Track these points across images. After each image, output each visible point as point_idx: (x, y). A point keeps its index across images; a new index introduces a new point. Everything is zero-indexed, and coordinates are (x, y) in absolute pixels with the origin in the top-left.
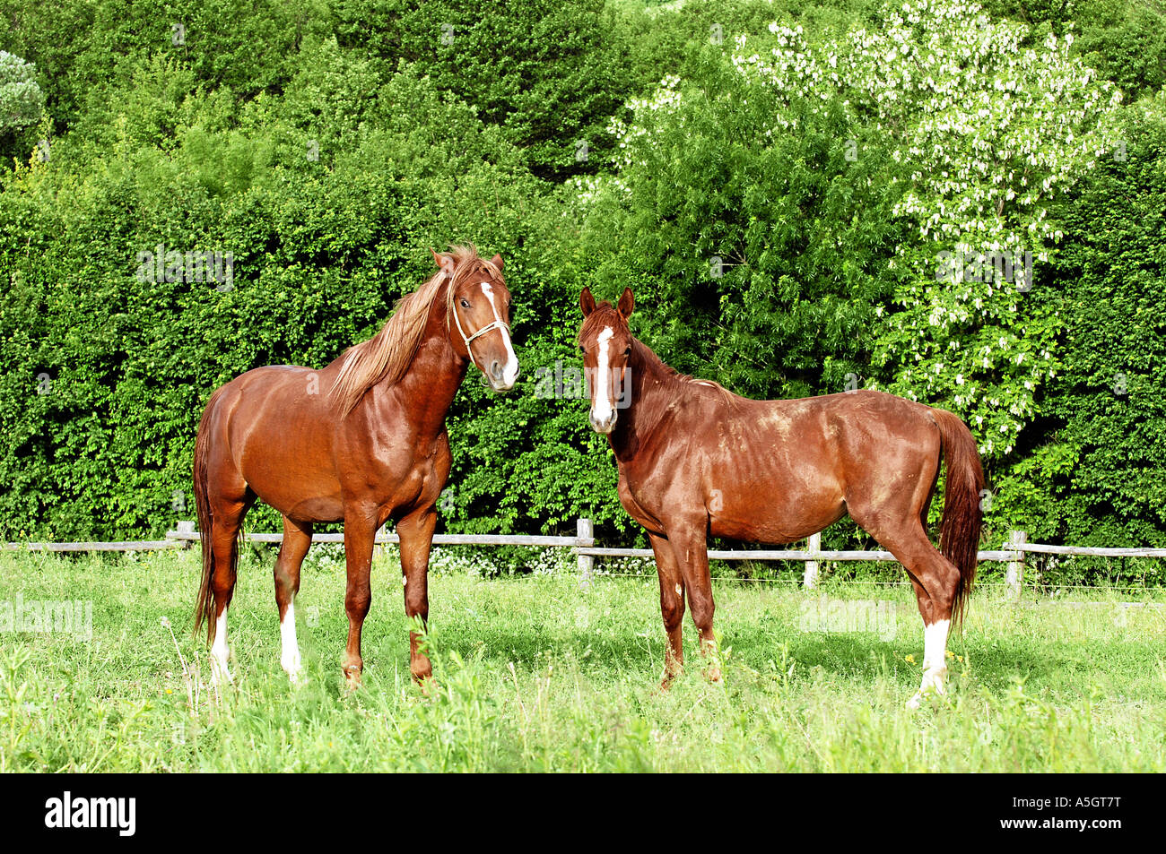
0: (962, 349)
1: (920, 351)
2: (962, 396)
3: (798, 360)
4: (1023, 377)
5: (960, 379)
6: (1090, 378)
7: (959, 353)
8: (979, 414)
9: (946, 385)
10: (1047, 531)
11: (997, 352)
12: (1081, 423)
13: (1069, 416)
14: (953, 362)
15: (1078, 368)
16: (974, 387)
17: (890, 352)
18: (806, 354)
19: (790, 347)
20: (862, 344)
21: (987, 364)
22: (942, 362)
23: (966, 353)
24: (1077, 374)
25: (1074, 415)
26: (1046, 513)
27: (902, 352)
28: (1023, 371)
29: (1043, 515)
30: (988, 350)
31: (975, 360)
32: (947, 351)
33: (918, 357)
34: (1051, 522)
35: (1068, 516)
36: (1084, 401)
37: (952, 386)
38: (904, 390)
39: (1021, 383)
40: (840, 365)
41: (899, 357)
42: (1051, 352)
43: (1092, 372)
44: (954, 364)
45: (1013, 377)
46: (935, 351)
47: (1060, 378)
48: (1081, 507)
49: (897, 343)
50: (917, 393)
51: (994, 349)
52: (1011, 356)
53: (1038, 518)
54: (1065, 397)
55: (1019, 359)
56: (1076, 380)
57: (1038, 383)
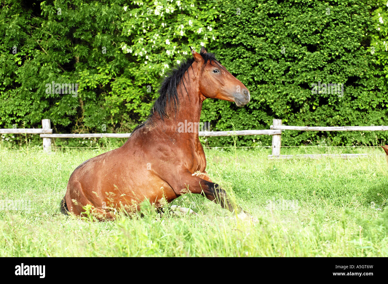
0: (168, 26)
1: (146, 28)
2: (170, 51)
3: (82, 34)
4: (200, 40)
5: (168, 42)
6: (234, 40)
7: (166, 29)
8: (178, 59)
9: (161, 45)
10: (210, 117)
11: (187, 28)
12: (227, 62)
13: (222, 59)
14: (163, 33)
15: (227, 35)
16: (175, 46)
17: (133, 29)
18: (87, 31)
19: (78, 28)
20: (116, 26)
21: (182, 34)
22: (158, 33)
23: (170, 29)
24: (226, 38)
25: (224, 59)
26: (210, 108)
27: (138, 29)
28: (199, 37)
29: (208, 109)
30: (182, 27)
31: (176, 32)
32: (160, 28)
33: (145, 31)
34: (213, 113)
35: (220, 110)
36: (229, 51)
37: (164, 46)
38: (140, 48)
39: (199, 43)
40: (105, 37)
41: (136, 32)
42: (212, 27)
43: (234, 37)
44: (164, 34)
45: (194, 40)
46: (153, 28)
47: (218, 40)
48: (226, 105)
49: (136, 25)
50: (147, 49)
51: (186, 26)
52: (195, 30)
53: (206, 111)
54: (219, 50)
55: (200, 31)
56: (226, 41)
57: (207, 43)
